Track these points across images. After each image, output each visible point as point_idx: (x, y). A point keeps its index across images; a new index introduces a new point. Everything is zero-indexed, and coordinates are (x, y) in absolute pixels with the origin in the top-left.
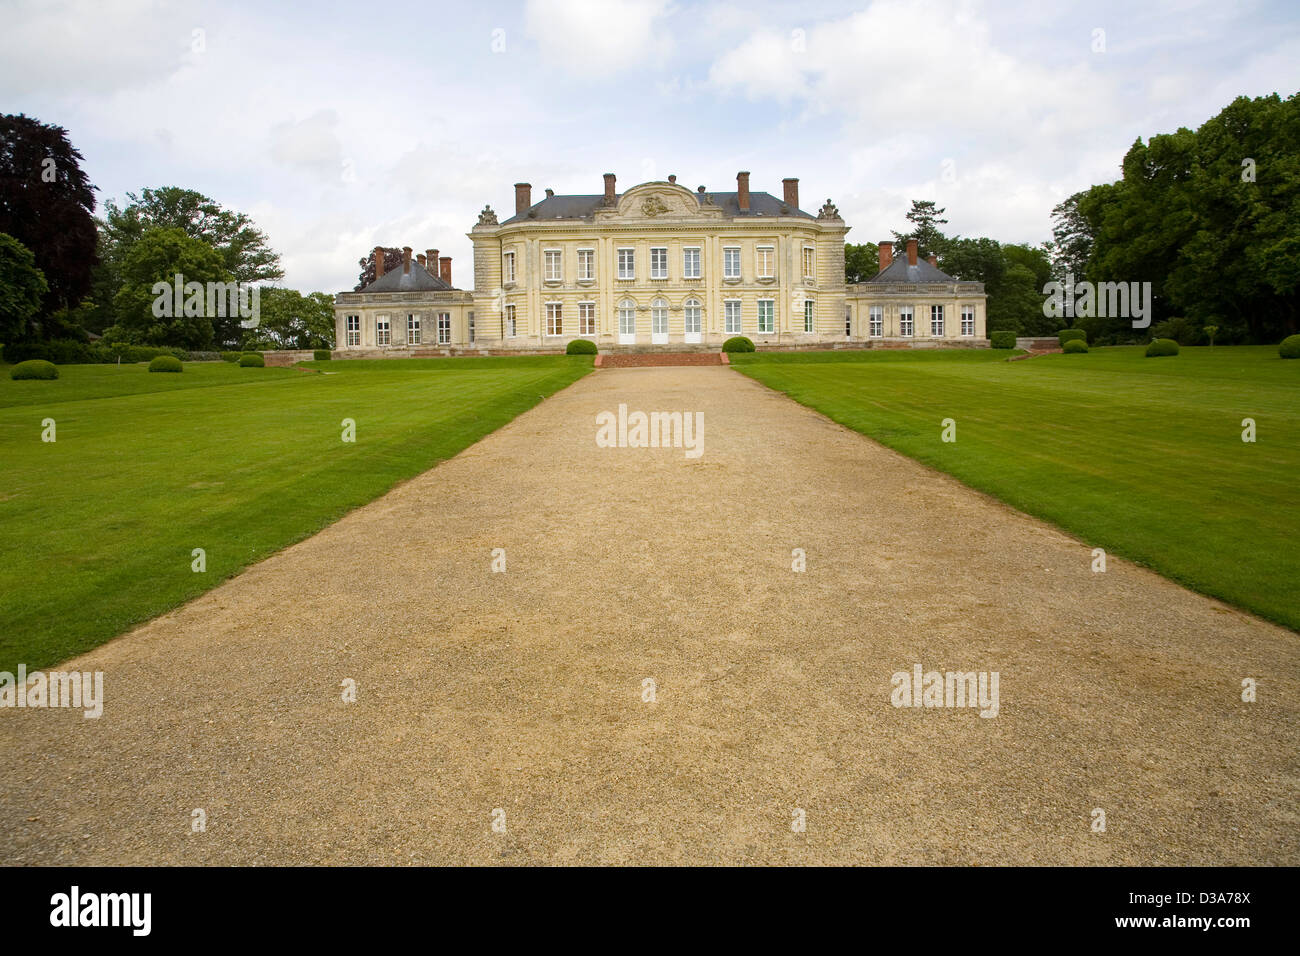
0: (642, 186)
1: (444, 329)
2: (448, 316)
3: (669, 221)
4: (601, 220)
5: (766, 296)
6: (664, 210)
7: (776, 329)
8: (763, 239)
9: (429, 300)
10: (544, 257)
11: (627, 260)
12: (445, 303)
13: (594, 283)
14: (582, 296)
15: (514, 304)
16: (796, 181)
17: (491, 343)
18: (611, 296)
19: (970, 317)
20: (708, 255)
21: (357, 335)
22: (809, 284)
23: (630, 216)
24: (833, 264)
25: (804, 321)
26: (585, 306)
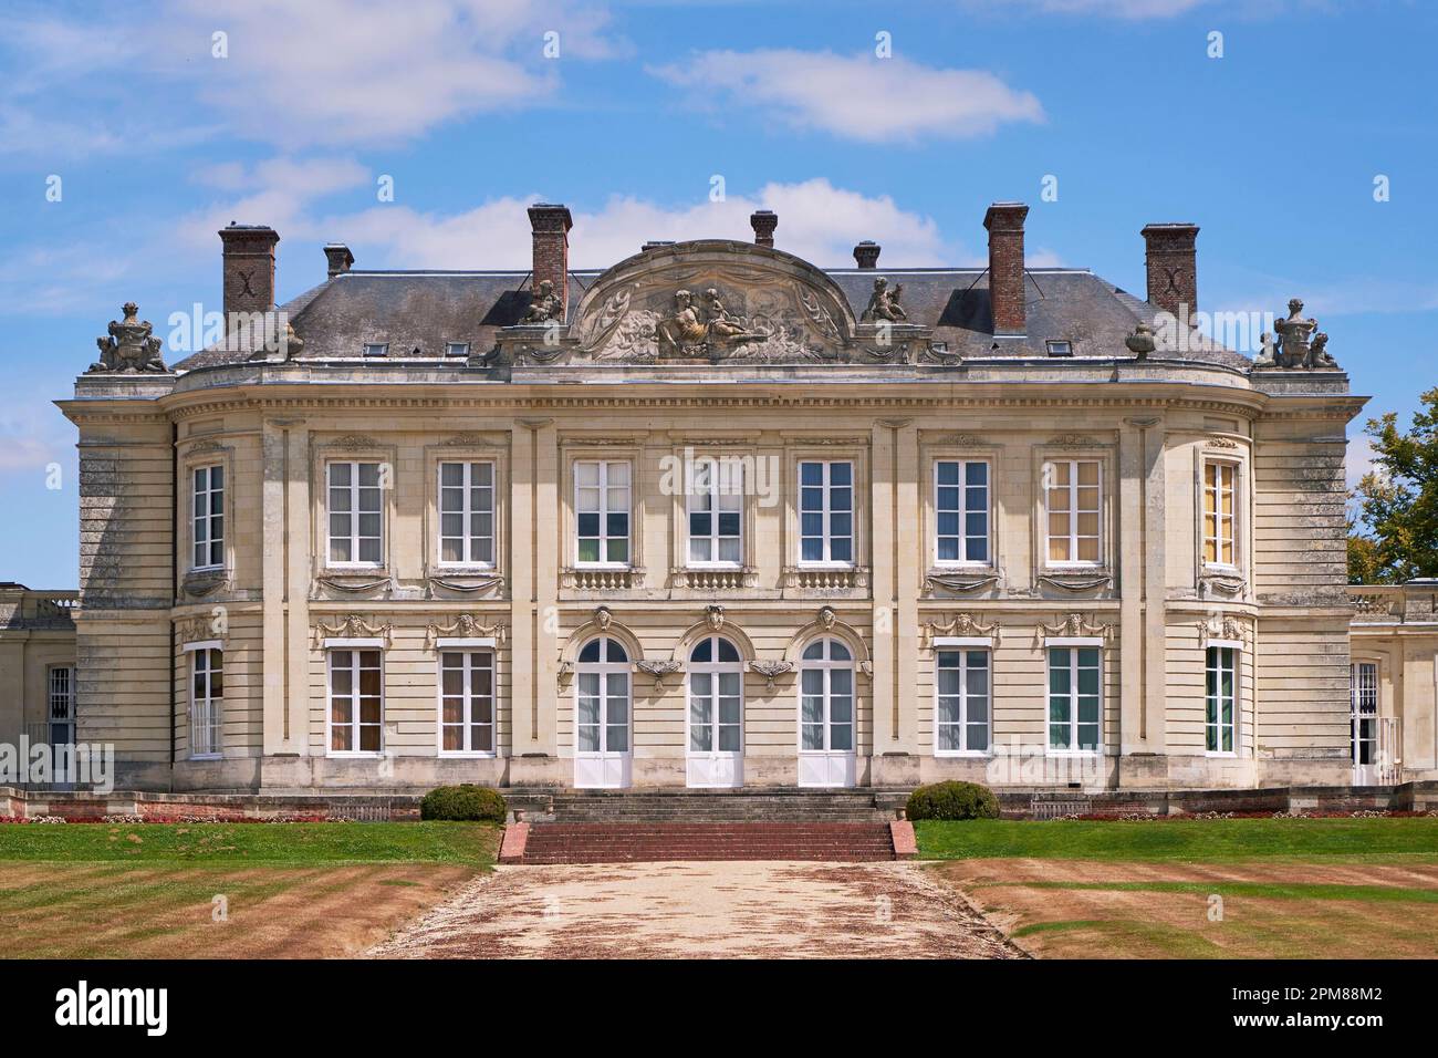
5: (1074, 631)
7: (1112, 738)
8: (1066, 437)
10: (325, 489)
13: (497, 579)
15: (217, 643)
16: (1191, 231)
22: (1218, 589)
23: (620, 353)
24: (1308, 522)
25: (1203, 715)
26: (467, 660)
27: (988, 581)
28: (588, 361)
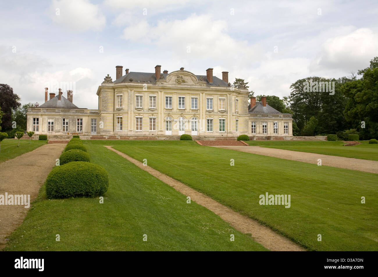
0: (176, 72)
1: (80, 125)
2: (81, 120)
3: (186, 86)
4: (159, 84)
5: (222, 117)
6: (184, 81)
7: (226, 130)
8: (221, 95)
9: (73, 113)
10: (135, 98)
11: (169, 100)
12: (81, 114)
13: (156, 109)
14: (151, 115)
15: (122, 117)
16: (227, 73)
17: (108, 133)
18: (163, 115)
19: (287, 127)
20: (201, 100)
21: (38, 127)
22: (237, 113)
23: (171, 83)
24: (244, 106)
25: (236, 127)
26: (152, 119)
27: (213, 111)
28: (167, 84)
